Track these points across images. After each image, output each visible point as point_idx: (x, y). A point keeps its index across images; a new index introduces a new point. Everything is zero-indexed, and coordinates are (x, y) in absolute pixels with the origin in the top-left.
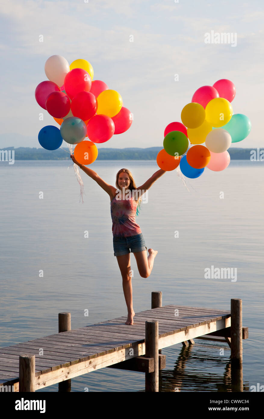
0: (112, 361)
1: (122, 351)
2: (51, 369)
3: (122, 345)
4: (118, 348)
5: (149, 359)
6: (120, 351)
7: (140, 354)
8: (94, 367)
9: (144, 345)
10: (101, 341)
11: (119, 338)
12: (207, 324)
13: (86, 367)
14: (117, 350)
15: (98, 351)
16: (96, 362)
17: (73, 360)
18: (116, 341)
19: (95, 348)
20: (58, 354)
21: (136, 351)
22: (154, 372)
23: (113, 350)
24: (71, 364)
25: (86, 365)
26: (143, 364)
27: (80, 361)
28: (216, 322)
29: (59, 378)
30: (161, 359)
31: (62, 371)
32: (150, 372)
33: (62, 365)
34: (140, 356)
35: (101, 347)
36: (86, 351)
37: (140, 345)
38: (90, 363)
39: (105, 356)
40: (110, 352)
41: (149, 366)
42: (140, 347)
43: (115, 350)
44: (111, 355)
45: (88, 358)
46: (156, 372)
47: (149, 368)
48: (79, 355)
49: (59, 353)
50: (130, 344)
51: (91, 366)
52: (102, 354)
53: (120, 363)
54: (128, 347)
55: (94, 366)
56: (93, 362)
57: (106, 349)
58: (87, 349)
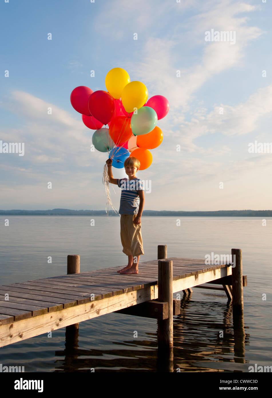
0: (121, 305)
1: (132, 294)
2: (32, 314)
3: (132, 286)
4: (127, 289)
5: (163, 304)
6: (130, 293)
7: (152, 298)
8: (98, 313)
9: (156, 288)
10: (109, 282)
11: (129, 280)
12: (213, 271)
13: (86, 312)
14: (126, 292)
15: (102, 292)
16: (100, 305)
17: (67, 302)
18: (125, 282)
19: (100, 288)
20: (52, 294)
21: (148, 295)
22: (168, 319)
23: (121, 291)
24: (64, 307)
25: (87, 309)
26: (156, 309)
27: (78, 303)
28: (220, 269)
29: (45, 326)
30: (175, 303)
31: (51, 317)
32: (164, 319)
33: (50, 308)
34: (152, 300)
35: (107, 288)
36: (88, 292)
37: (152, 288)
38: (92, 306)
39: (111, 298)
40: (118, 293)
41: (163, 312)
42: (152, 290)
43: (123, 292)
44: (119, 298)
45: (88, 300)
46: (170, 318)
47: (164, 314)
48: (78, 296)
49: (54, 294)
50: (141, 286)
51: (93, 310)
52: (108, 296)
53: (129, 307)
54: (139, 289)
55: (98, 310)
56: (96, 306)
57: (113, 290)
58: (90, 290)
